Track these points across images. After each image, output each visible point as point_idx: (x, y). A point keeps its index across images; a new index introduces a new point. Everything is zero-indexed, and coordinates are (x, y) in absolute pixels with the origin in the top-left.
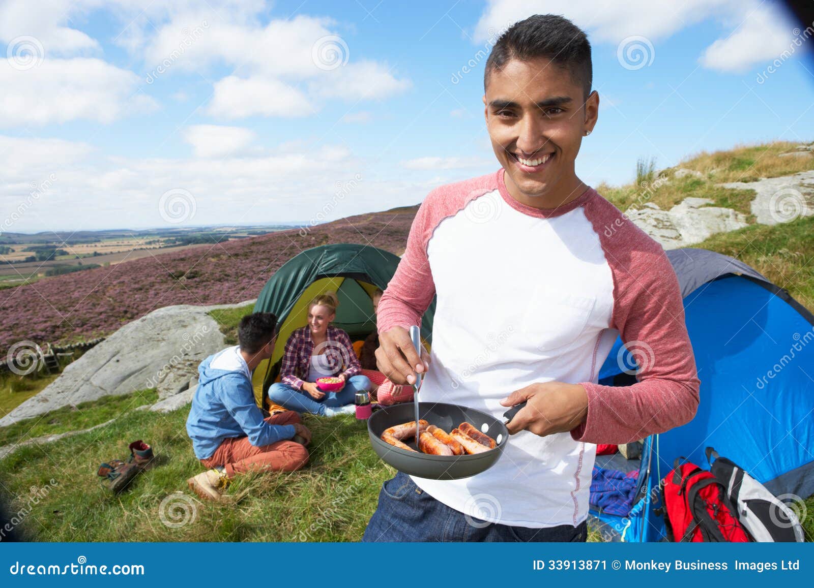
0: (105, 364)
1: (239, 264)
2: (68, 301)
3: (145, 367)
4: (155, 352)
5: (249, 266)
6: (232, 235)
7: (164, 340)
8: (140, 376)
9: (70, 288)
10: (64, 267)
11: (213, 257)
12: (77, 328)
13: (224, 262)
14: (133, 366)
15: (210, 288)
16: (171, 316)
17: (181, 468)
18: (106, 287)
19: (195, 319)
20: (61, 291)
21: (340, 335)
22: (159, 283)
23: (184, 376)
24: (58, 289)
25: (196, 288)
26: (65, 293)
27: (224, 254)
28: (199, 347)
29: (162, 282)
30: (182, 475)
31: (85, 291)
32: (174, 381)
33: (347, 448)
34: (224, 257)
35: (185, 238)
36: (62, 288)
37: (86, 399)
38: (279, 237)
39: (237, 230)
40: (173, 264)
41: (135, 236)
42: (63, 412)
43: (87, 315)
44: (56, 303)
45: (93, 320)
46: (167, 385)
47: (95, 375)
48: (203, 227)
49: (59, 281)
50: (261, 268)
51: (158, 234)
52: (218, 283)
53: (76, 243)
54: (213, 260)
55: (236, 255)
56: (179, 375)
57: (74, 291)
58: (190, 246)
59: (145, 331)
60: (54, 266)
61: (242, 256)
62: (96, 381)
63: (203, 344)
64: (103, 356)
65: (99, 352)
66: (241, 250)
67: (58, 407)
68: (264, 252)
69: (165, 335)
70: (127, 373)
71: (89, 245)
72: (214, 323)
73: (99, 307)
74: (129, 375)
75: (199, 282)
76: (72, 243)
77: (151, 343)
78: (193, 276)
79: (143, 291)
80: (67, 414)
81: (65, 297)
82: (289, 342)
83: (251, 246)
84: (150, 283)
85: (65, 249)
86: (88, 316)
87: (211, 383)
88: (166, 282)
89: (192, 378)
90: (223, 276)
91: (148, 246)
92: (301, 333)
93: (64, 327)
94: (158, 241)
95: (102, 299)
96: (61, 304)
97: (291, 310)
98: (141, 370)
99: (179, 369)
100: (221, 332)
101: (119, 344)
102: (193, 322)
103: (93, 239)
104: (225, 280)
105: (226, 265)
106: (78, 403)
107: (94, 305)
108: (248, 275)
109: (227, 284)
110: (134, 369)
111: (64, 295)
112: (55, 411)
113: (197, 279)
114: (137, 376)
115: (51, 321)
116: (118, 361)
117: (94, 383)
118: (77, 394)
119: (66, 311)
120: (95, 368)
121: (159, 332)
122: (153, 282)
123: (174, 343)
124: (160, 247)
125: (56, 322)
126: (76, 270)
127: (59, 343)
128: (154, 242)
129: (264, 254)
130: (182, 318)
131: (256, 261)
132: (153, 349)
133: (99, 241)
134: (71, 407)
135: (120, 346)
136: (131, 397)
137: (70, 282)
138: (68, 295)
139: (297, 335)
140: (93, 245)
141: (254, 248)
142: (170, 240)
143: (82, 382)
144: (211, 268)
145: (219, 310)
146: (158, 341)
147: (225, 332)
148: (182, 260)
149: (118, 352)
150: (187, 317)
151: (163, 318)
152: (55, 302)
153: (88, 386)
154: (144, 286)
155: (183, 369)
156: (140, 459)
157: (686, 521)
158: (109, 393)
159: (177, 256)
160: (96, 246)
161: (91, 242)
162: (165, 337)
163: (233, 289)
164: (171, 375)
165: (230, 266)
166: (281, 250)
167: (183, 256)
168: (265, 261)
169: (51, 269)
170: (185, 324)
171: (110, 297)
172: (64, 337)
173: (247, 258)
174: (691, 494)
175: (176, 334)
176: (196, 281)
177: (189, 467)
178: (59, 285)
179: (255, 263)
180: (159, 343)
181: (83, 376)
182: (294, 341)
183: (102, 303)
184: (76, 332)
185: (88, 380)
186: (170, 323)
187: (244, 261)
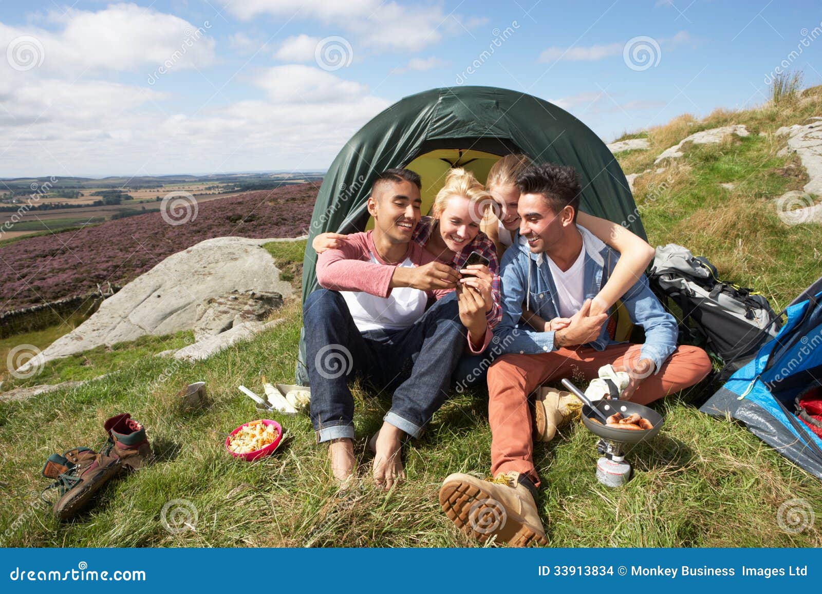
0: (146, 299)
1: (296, 209)
2: (129, 241)
3: (189, 304)
4: (201, 287)
7: (210, 274)
8: (183, 315)
9: (131, 230)
10: (128, 211)
11: (270, 202)
12: (138, 269)
13: (281, 206)
14: (175, 303)
15: (267, 232)
16: (219, 248)
17: (192, 472)
18: (165, 229)
19: (246, 251)
20: (123, 232)
22: (216, 225)
23: (226, 312)
24: (121, 230)
25: (253, 231)
26: (126, 234)
27: (281, 198)
28: (250, 282)
29: (220, 225)
30: (192, 488)
31: (145, 232)
32: (214, 320)
34: (282, 201)
35: (243, 184)
36: (124, 230)
37: (124, 339)
39: (294, 176)
40: (230, 208)
41: (195, 181)
42: (97, 352)
43: (147, 255)
44: (118, 244)
45: (152, 261)
46: (204, 324)
47: (134, 311)
48: (261, 173)
49: (122, 223)
51: (217, 180)
52: (275, 226)
53: (141, 187)
54: (270, 204)
55: (294, 199)
56: (220, 312)
57: (135, 232)
58: (248, 192)
59: (191, 264)
60: (120, 210)
61: (300, 200)
62: (134, 318)
63: (255, 280)
64: (143, 290)
65: (138, 286)
66: (299, 195)
67: (92, 347)
69: (212, 268)
70: (168, 311)
71: (152, 190)
72: (268, 257)
73: (158, 248)
74: (171, 313)
75: (256, 226)
76: (136, 188)
77: (196, 277)
78: (250, 220)
79: (201, 234)
80: (102, 355)
81: (126, 238)
83: (308, 190)
84: (208, 225)
85: (129, 194)
86: (147, 257)
88: (223, 225)
89: (237, 316)
90: (280, 220)
91: (208, 192)
93: (125, 268)
94: (217, 187)
95: (161, 240)
96: (123, 245)
98: (185, 307)
99: (220, 304)
100: (276, 267)
101: (161, 277)
102: (244, 255)
103: (156, 184)
104: (282, 224)
105: (283, 209)
106: (114, 342)
107: (153, 246)
108: (306, 219)
109: (284, 228)
110: (176, 306)
111: (125, 236)
112: (89, 351)
113: (254, 223)
114: (179, 315)
115: (112, 261)
116: (159, 296)
117: (132, 321)
118: (114, 333)
119: (127, 251)
120: (134, 304)
121: (205, 265)
122: (211, 225)
123: (223, 278)
124: (219, 193)
125: (117, 262)
126: (139, 213)
127: (120, 283)
128: (213, 188)
130: (231, 250)
132: (198, 284)
133: (161, 186)
134: (107, 347)
135: (162, 279)
136: (172, 338)
137: (131, 225)
138: (129, 236)
140: (156, 190)
142: (228, 186)
143: (119, 319)
144: (268, 211)
145: (274, 243)
146: (204, 275)
147: (280, 266)
148: (240, 203)
149: (160, 287)
150: (237, 249)
151: (210, 249)
152: (117, 242)
153: (126, 324)
154: (202, 228)
155: (226, 304)
156: (121, 448)
158: (149, 333)
159: (234, 200)
160: (158, 191)
161: (154, 187)
162: (213, 271)
164: (210, 312)
165: (288, 210)
167: (241, 200)
169: (117, 213)
170: (235, 256)
171: (169, 239)
172: (124, 277)
173: (305, 203)
175: (225, 267)
176: (253, 225)
177: (206, 471)
178: (122, 227)
180: (206, 277)
181: (121, 313)
183: (161, 245)
184: (135, 272)
185: (126, 317)
186: (218, 255)
187: (301, 206)
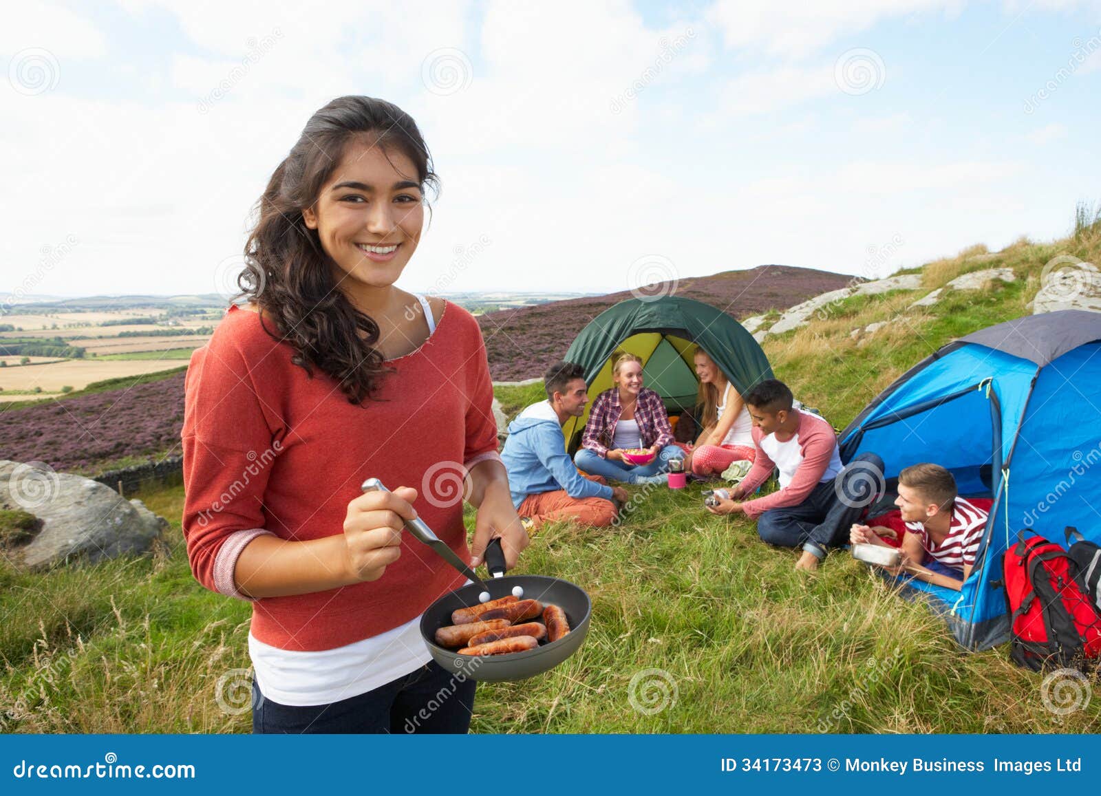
1: (514, 341)
5: (527, 343)
6: (504, 303)
13: (495, 337)
21: (651, 397)
27: (495, 326)
33: (659, 513)
38: (566, 307)
39: (511, 297)
48: (469, 292)
50: (542, 347)
55: (511, 328)
61: (518, 330)
66: (517, 323)
68: (546, 326)
82: (595, 404)
83: (529, 317)
87: (525, 432)
90: (493, 355)
92: (608, 395)
97: (604, 365)
100: (503, 412)
104: (495, 360)
105: (498, 341)
108: (525, 354)
109: (498, 366)
129: (546, 329)
131: (536, 337)
139: (603, 397)
141: (533, 321)
145: (500, 387)
157: (1025, 592)
163: (505, 372)
165: (503, 342)
166: (568, 324)
168: (546, 337)
173: (524, 334)
174: (1032, 565)
179: (534, 340)
182: (600, 403)
187: (520, 337)
